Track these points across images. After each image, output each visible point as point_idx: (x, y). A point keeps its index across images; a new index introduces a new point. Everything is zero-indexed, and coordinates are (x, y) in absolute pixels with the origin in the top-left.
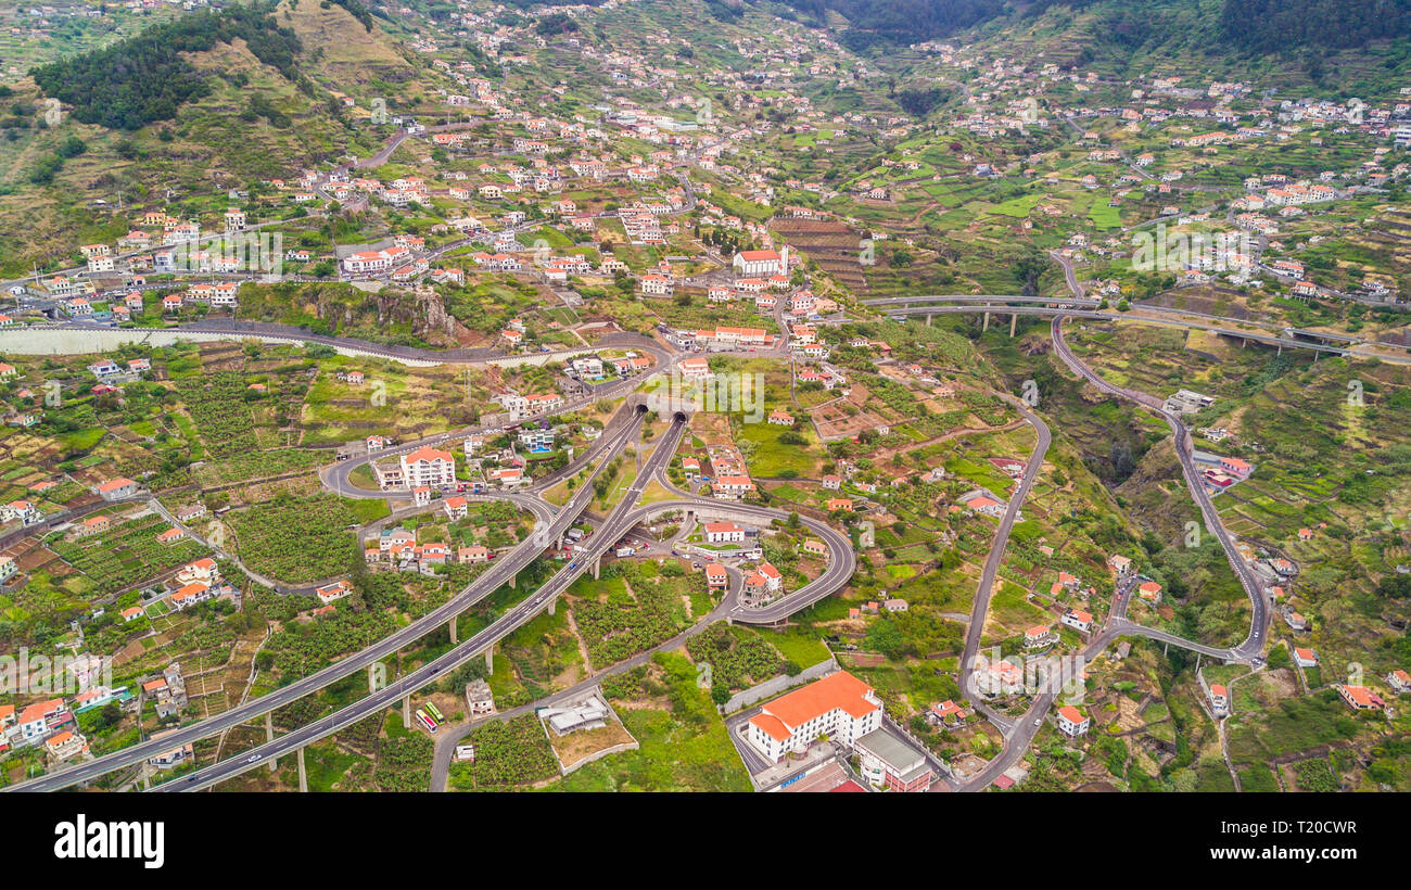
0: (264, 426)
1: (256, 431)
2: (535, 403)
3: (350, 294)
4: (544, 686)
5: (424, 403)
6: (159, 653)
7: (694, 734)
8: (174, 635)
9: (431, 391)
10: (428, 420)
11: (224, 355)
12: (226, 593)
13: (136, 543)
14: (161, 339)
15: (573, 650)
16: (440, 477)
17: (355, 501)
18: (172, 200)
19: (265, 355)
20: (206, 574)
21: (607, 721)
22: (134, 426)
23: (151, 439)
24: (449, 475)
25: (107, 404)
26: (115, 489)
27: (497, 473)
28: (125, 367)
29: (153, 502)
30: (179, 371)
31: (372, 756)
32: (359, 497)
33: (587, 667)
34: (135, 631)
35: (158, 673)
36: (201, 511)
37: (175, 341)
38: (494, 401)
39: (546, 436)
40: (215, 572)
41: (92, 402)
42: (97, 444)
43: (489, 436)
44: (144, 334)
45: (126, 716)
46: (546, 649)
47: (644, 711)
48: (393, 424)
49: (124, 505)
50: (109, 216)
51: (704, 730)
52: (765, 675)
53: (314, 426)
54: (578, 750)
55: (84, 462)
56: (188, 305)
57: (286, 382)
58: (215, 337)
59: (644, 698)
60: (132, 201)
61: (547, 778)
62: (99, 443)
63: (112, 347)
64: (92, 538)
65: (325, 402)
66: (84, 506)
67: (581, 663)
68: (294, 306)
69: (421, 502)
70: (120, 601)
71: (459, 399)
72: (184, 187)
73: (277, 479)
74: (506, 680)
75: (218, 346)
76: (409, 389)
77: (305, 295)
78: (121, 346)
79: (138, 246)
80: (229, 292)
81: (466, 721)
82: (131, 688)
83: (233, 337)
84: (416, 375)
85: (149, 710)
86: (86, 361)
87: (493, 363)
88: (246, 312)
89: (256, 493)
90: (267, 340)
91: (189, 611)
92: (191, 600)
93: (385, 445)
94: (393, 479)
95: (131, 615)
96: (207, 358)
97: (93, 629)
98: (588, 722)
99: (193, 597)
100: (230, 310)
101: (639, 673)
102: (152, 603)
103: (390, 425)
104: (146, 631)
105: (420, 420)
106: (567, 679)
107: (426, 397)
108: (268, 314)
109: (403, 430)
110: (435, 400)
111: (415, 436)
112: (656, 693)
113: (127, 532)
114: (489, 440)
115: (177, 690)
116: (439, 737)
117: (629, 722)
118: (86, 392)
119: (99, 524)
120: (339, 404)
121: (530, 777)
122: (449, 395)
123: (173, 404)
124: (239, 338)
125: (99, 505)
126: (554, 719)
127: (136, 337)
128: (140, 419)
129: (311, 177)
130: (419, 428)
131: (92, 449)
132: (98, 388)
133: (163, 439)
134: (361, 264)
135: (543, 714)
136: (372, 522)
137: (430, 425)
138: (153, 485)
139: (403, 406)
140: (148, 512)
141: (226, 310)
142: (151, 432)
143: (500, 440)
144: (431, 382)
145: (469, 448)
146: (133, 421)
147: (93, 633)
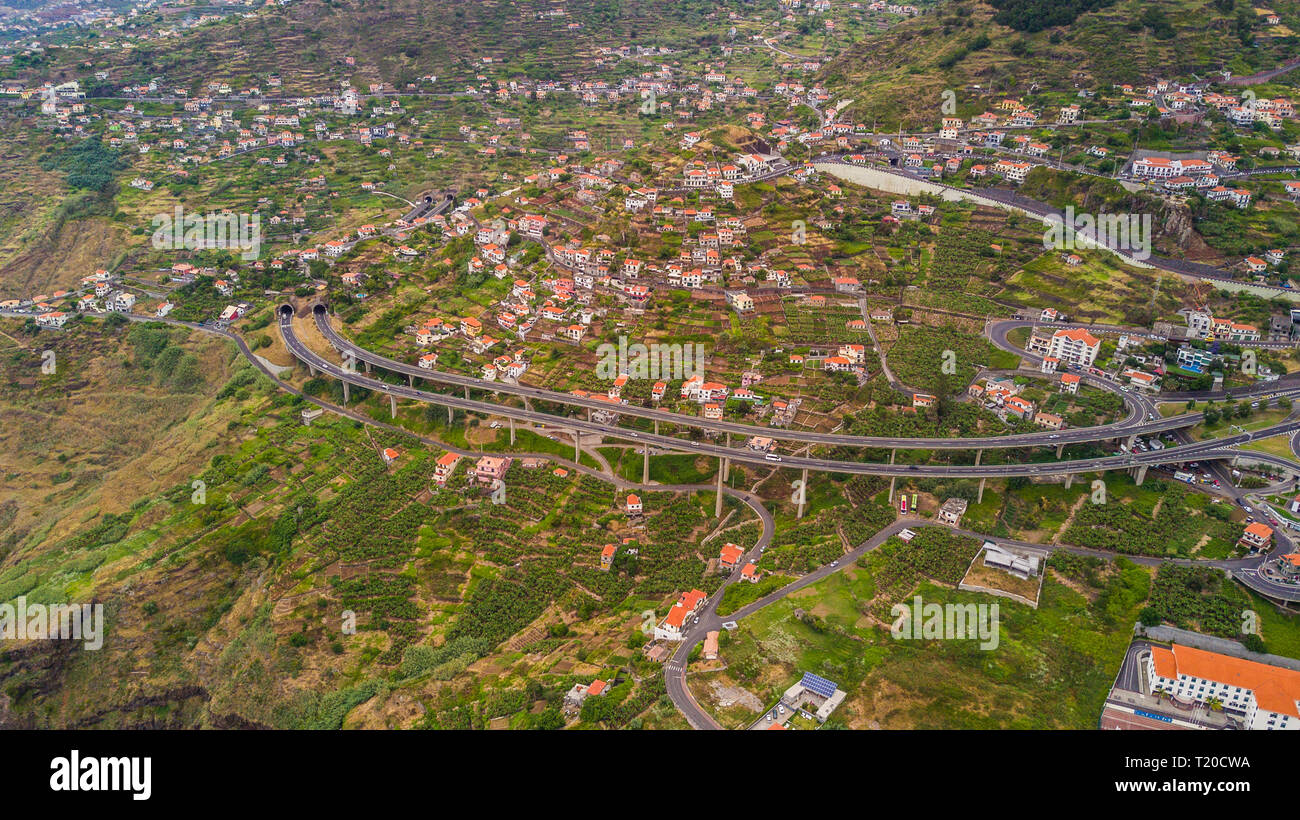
0: (979, 277)
1: (972, 278)
2: (1221, 327)
3: (1114, 190)
4: (1011, 531)
5: (1114, 296)
6: (794, 389)
7: (1095, 629)
8: (810, 382)
9: (1125, 288)
10: (1107, 310)
11: (990, 218)
12: (859, 372)
13: (831, 321)
14: (952, 195)
15: (1057, 520)
16: (1078, 357)
17: (997, 350)
18: (1035, 92)
19: (1022, 226)
20: (855, 355)
21: (1031, 578)
22: (892, 249)
23: (895, 261)
24: (1088, 358)
25: (884, 230)
26: (845, 283)
27: (1131, 371)
28: (914, 208)
29: (863, 301)
30: (949, 221)
31: (855, 506)
32: (1001, 348)
33: (1055, 537)
34: (791, 370)
35: (786, 399)
36: (888, 317)
37: (959, 200)
38: (1181, 313)
39: (1205, 358)
40: (862, 356)
41: (876, 226)
42: (857, 254)
43: (1151, 340)
44: (941, 189)
45: (753, 413)
46: (1036, 507)
47: (1069, 590)
48: (1076, 304)
49: (844, 296)
50: (977, 98)
51: (1107, 632)
52: (1216, 630)
53: (1014, 288)
54: (985, 580)
55: (842, 262)
56: (989, 174)
57: (1021, 249)
58: (993, 203)
59: (1079, 582)
60: (1001, 89)
61: (944, 581)
62: (861, 253)
63: (915, 193)
64: (809, 308)
65: (1036, 272)
66: (820, 286)
67: (1054, 532)
68: (1068, 192)
69: (1047, 369)
70: (796, 350)
71: (1144, 301)
72: (1047, 83)
73: (956, 315)
74: (987, 513)
75: (990, 211)
76: (1109, 281)
77: (1081, 185)
78: (922, 192)
79: (985, 124)
80: (1022, 170)
81: (931, 520)
82: (765, 399)
83: (1005, 206)
84: (1126, 272)
85: (768, 418)
86: (893, 198)
87: (1206, 280)
88: (1027, 189)
89: (935, 320)
90: (1030, 215)
91: (830, 373)
92: (835, 366)
93: (1057, 319)
94: (1039, 345)
95: (795, 360)
96: (976, 217)
97: (771, 358)
98: (1014, 569)
99: (836, 365)
100: (1017, 185)
101: (1092, 563)
102: (814, 359)
103: (1072, 304)
104: (796, 373)
105: (1101, 309)
106: (1034, 536)
107: (1120, 292)
108: (1044, 195)
109: (1082, 313)
110: (1125, 296)
111: (1087, 320)
112: (1093, 583)
113: (833, 312)
114: (1147, 343)
115: (790, 414)
116: (902, 518)
117: (1047, 588)
118: (877, 218)
119: (818, 301)
120: (1046, 277)
121: (931, 573)
122: (1138, 295)
123: (929, 242)
124: (1008, 208)
125: (829, 290)
126: (989, 552)
127: (934, 190)
128: (898, 246)
129: (1162, 86)
130: (1095, 315)
131: (854, 255)
132: (888, 218)
133: (903, 263)
134: (1147, 168)
135: (987, 545)
136: (996, 369)
137: (1105, 315)
138: (870, 290)
139: (1093, 293)
140: (856, 305)
141: (1014, 184)
142: (899, 257)
143: (1157, 346)
144: (1132, 280)
145: (1123, 343)
146: (892, 246)
147: (769, 361)
